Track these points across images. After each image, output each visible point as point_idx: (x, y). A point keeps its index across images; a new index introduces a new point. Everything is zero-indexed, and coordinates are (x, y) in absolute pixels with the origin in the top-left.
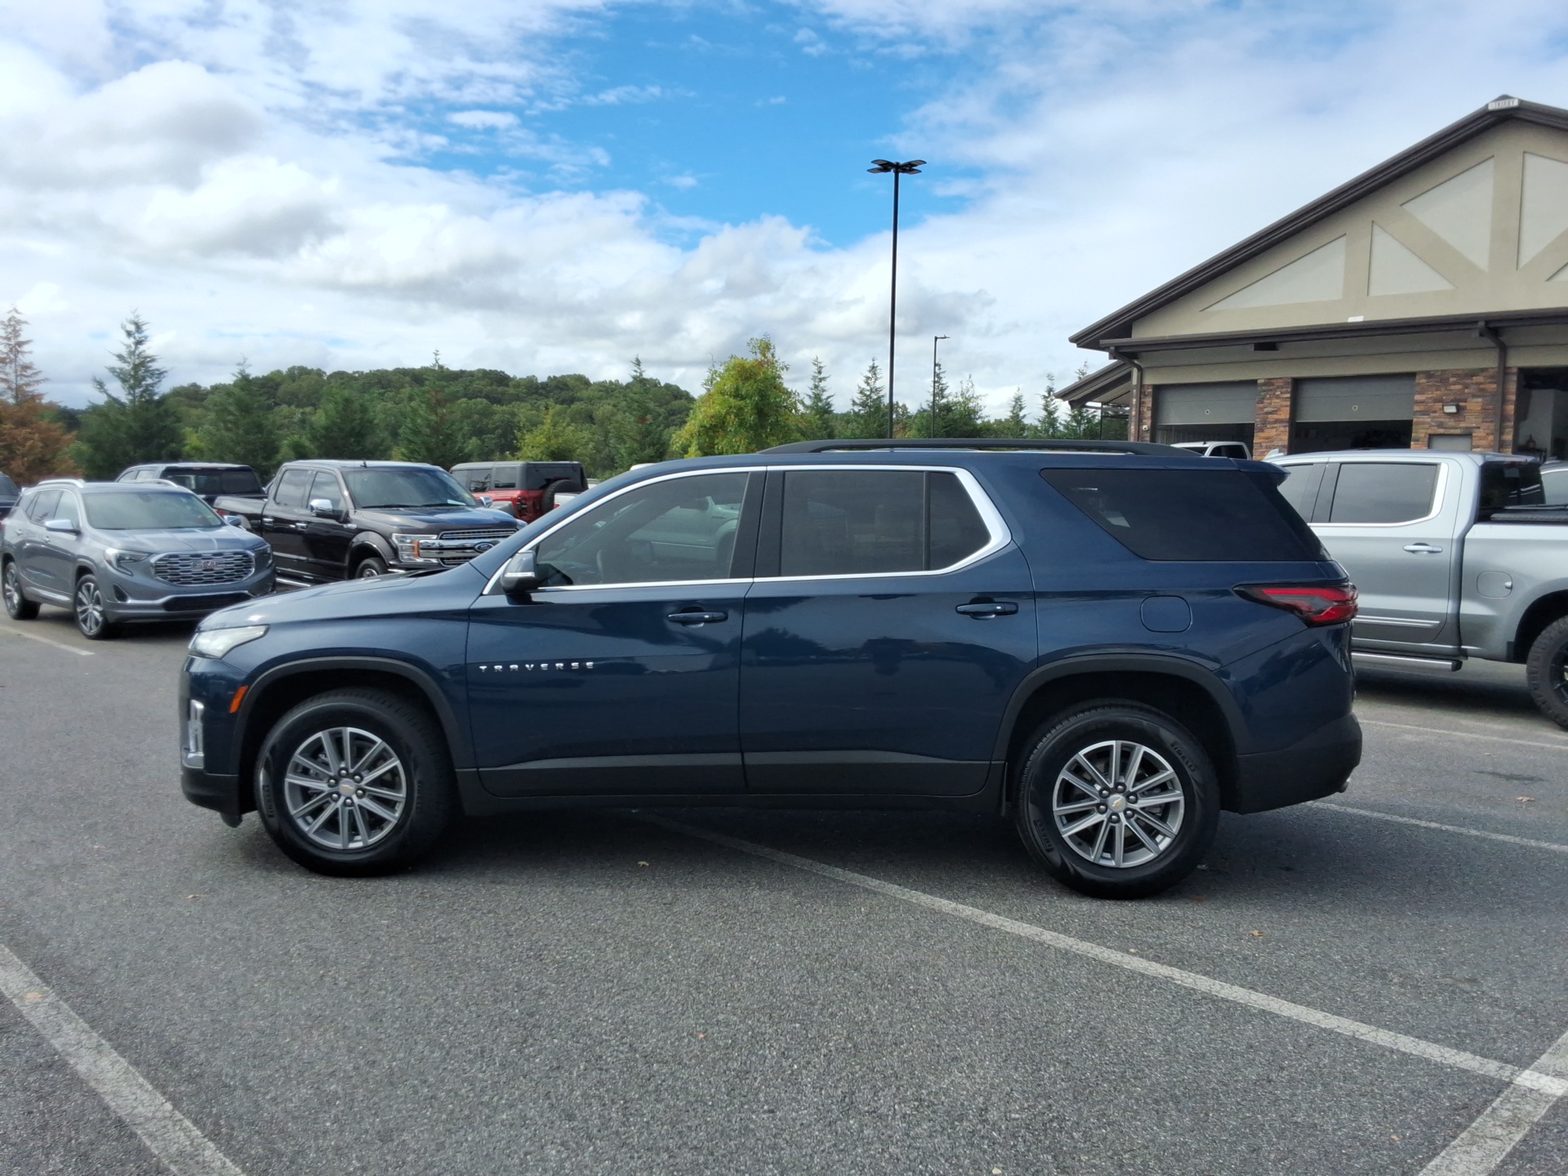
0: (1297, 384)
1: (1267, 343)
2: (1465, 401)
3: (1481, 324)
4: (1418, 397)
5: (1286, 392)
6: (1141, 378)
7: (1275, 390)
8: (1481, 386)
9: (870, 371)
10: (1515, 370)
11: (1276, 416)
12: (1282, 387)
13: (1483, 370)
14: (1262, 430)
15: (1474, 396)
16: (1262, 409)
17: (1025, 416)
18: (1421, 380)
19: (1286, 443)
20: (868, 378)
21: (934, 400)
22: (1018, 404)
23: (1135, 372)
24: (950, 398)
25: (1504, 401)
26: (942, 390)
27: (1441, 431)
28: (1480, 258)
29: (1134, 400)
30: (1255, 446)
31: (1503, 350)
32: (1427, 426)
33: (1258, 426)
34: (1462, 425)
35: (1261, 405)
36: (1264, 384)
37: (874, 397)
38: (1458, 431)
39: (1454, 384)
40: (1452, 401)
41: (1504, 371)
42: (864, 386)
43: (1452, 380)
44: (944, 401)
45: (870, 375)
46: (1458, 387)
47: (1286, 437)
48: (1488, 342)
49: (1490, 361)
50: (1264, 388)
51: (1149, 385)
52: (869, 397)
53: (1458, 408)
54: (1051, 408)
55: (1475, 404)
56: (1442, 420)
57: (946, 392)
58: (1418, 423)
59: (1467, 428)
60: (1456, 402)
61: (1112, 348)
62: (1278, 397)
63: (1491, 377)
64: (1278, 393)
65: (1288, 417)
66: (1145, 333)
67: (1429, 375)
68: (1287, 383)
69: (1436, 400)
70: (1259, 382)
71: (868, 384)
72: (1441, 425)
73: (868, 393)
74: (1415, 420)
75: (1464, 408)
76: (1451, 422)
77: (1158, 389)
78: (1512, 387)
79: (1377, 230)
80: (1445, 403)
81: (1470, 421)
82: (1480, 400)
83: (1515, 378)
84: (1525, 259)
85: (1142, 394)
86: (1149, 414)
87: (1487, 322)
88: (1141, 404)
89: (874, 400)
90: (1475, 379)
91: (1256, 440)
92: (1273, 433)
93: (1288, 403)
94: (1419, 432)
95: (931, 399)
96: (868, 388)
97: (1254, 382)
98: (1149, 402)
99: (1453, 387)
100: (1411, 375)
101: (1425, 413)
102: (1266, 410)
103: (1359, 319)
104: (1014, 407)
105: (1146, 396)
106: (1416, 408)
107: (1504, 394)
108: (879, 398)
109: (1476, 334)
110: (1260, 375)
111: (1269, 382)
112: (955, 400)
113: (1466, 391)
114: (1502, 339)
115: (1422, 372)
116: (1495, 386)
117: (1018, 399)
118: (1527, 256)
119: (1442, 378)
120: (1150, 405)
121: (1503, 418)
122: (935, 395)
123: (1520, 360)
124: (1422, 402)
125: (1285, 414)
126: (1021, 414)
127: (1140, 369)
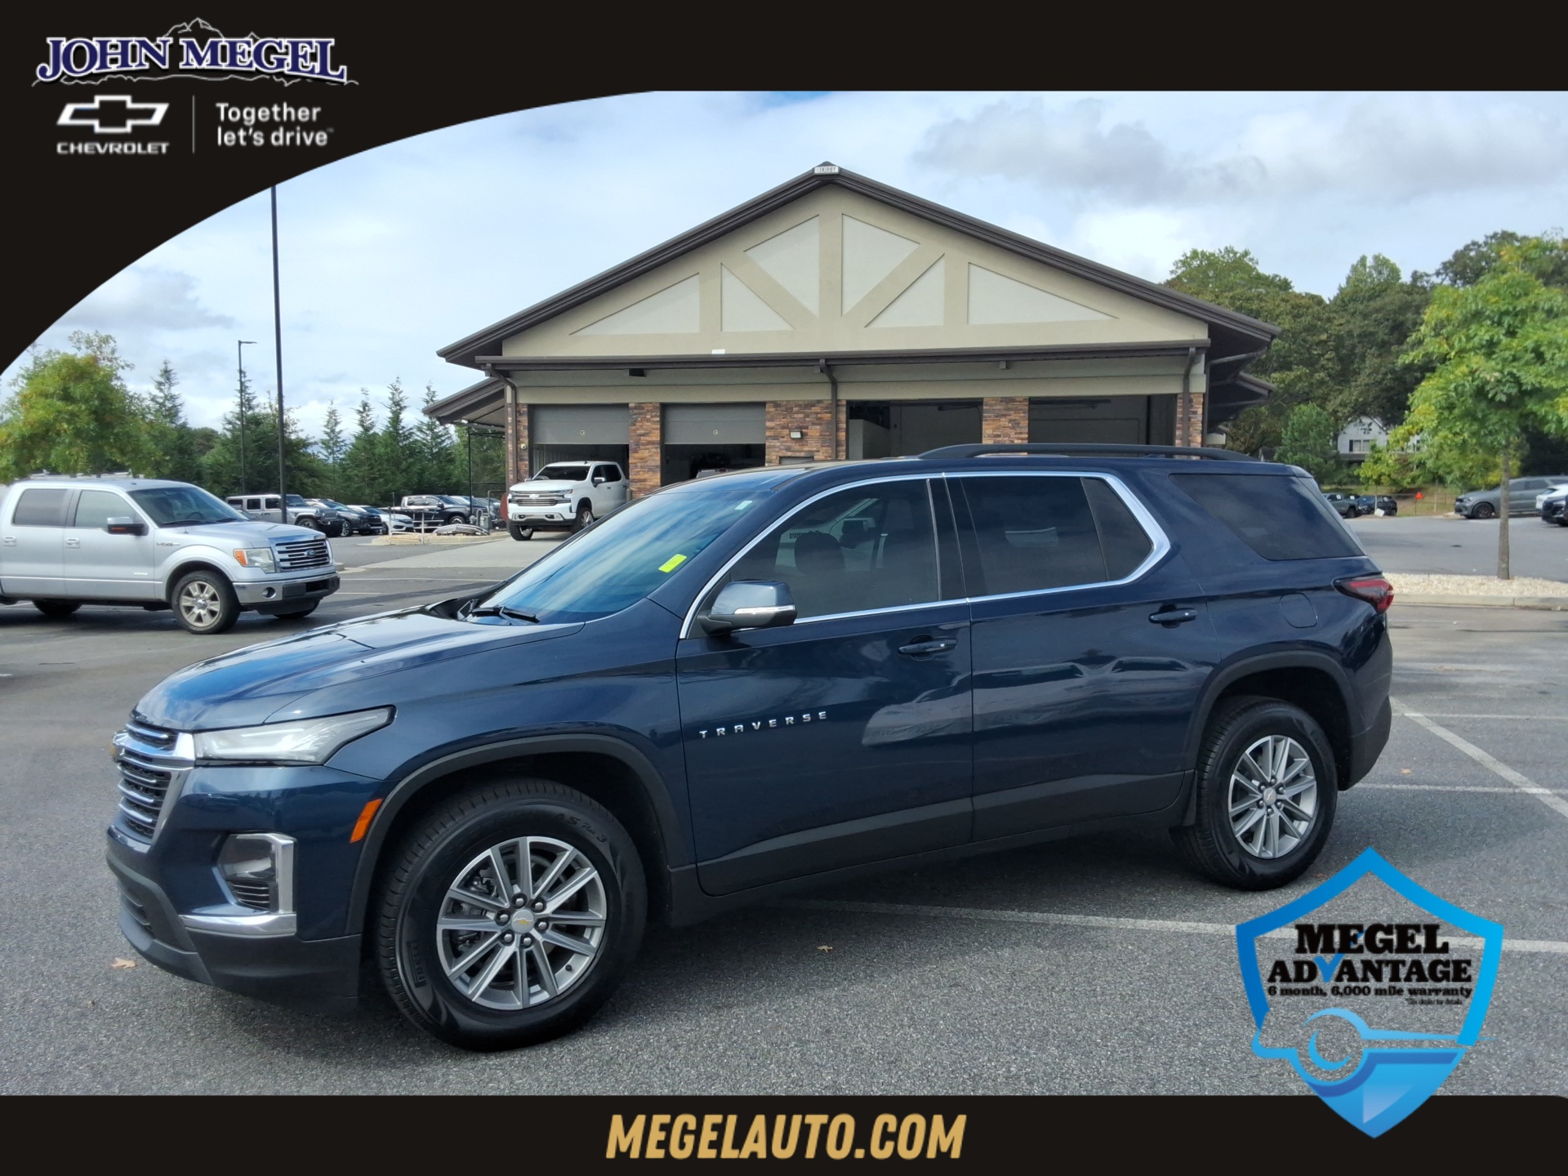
0: (664, 408)
1: (638, 369)
2: (807, 428)
3: (822, 361)
4: (769, 424)
5: (656, 416)
6: (515, 396)
7: (646, 414)
8: (819, 416)
9: (162, 376)
10: (844, 403)
11: (648, 438)
12: (652, 411)
13: (819, 402)
14: (636, 451)
15: (813, 424)
16: (635, 431)
17: (341, 431)
18: (770, 409)
19: (659, 463)
20: (160, 384)
21: (242, 411)
22: (333, 420)
23: (509, 391)
24: (257, 410)
25: (838, 430)
26: (249, 400)
27: (789, 454)
28: (811, 302)
29: (510, 419)
30: (631, 466)
31: (835, 384)
32: (777, 449)
33: (632, 447)
34: (806, 449)
35: (633, 428)
36: (636, 408)
37: (169, 404)
38: (803, 454)
39: (797, 413)
40: (796, 428)
41: (836, 402)
42: (156, 392)
43: (795, 409)
44: (250, 412)
45: (162, 380)
46: (801, 416)
47: (658, 458)
48: (825, 378)
49: (824, 394)
50: (635, 411)
51: (524, 404)
52: (162, 405)
53: (802, 434)
54: (367, 423)
55: (814, 431)
56: (788, 444)
57: (254, 403)
58: (770, 447)
59: (810, 451)
60: (800, 429)
61: (489, 365)
62: (648, 420)
63: (827, 408)
64: (648, 417)
65: (659, 439)
66: (514, 352)
67: (776, 405)
68: (655, 407)
69: (784, 428)
70: (630, 405)
71: (161, 390)
72: (788, 449)
73: (161, 401)
74: (767, 444)
75: (806, 434)
76: (796, 447)
77: (533, 409)
78: (843, 417)
79: (725, 271)
80: (791, 430)
81: (812, 446)
82: (818, 427)
83: (844, 409)
84: (847, 308)
85: (517, 413)
86: (526, 433)
87: (827, 360)
88: (517, 422)
89: (170, 409)
90: (814, 409)
91: (631, 461)
92: (645, 454)
93: (658, 426)
94: (771, 455)
95: (237, 409)
96: (162, 395)
97: (626, 406)
98: (524, 420)
99: (796, 416)
100: (762, 404)
101: (775, 438)
102: (638, 432)
103: (721, 352)
104: (328, 422)
105: (520, 414)
106: (768, 434)
107: (837, 422)
108: (174, 406)
109: (818, 370)
110: (632, 399)
111: (639, 406)
112: (263, 411)
113: (807, 419)
114: (834, 375)
115: (771, 402)
116: (829, 415)
117: (332, 413)
118: (849, 305)
119: (787, 409)
120: (526, 424)
121: (838, 444)
122: (242, 405)
123: (849, 394)
124: (772, 428)
125: (656, 436)
126: (337, 429)
127: (514, 388)
